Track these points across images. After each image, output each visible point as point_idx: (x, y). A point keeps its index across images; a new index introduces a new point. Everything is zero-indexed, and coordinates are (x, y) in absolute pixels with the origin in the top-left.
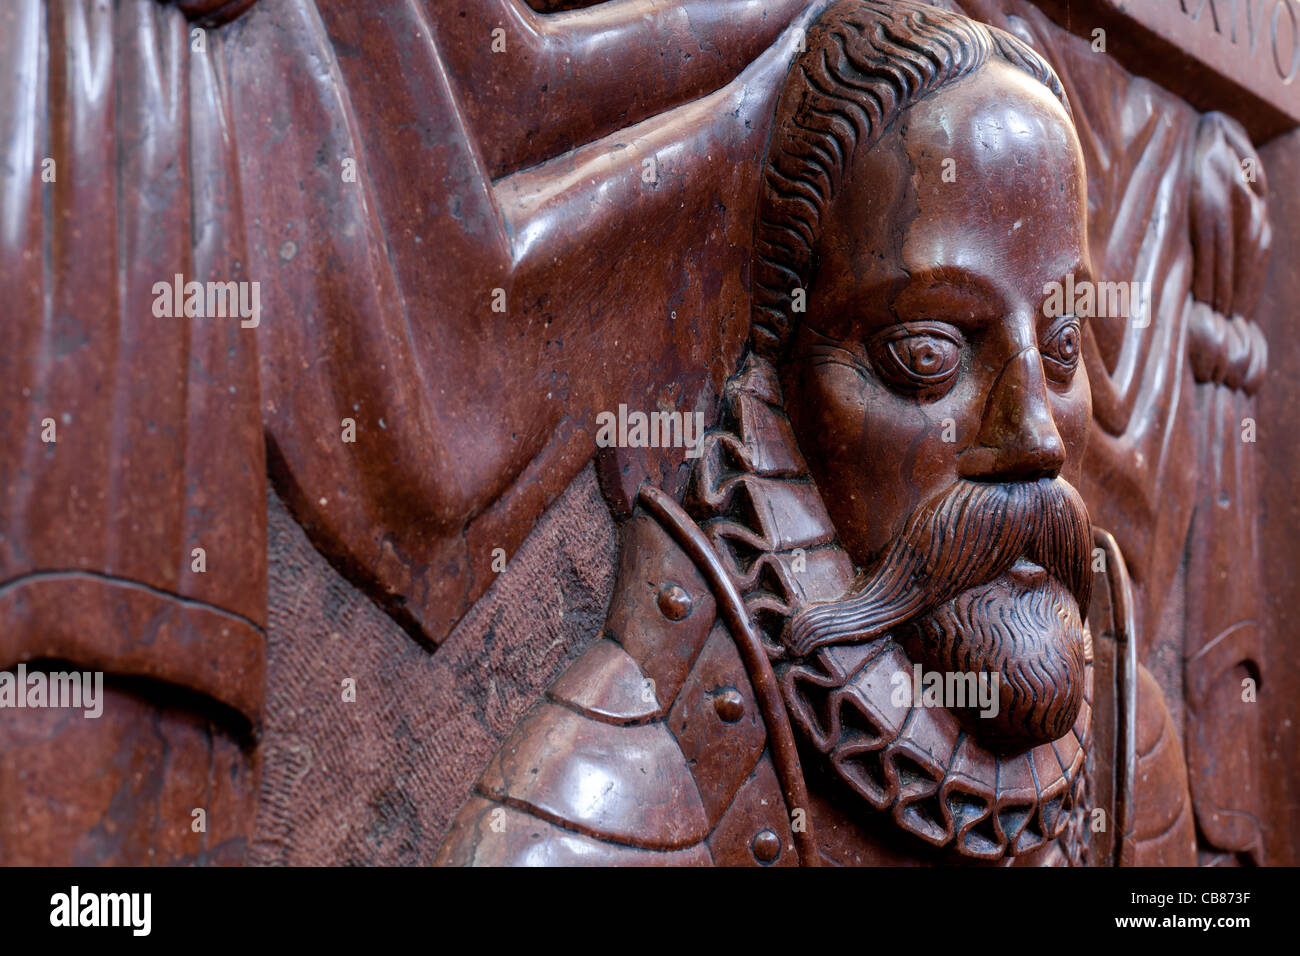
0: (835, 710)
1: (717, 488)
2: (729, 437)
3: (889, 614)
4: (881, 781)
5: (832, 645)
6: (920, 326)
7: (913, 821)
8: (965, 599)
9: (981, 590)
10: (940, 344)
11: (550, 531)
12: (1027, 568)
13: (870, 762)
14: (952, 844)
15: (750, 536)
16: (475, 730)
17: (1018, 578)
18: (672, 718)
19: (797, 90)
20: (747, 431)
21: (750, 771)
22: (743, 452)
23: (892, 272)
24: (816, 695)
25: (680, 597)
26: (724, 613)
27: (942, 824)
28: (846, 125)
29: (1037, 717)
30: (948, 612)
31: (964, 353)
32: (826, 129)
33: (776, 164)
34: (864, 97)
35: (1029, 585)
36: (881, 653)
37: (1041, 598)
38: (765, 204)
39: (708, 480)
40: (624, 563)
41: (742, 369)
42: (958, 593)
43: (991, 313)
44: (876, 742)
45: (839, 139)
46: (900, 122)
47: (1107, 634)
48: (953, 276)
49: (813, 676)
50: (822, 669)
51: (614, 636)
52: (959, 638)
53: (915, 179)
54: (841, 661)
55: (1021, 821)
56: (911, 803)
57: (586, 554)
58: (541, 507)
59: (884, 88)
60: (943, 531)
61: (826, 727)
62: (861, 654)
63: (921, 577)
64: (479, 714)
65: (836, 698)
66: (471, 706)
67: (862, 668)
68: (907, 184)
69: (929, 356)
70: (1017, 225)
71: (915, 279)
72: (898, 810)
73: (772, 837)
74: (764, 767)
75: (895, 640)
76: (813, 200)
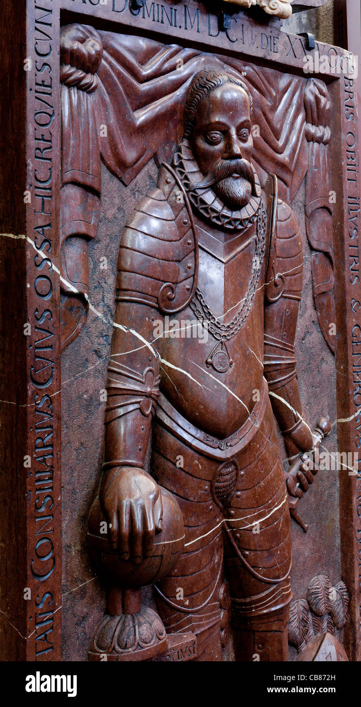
0: (198, 200)
1: (177, 162)
2: (179, 153)
3: (209, 184)
4: (208, 213)
5: (197, 189)
6: (213, 132)
7: (214, 220)
8: (223, 181)
9: (226, 179)
10: (217, 135)
11: (146, 169)
12: (236, 175)
13: (206, 209)
14: (223, 225)
15: (183, 170)
16: (134, 200)
17: (234, 177)
18: (168, 200)
19: (190, 90)
20: (183, 152)
21: (182, 209)
22: (182, 156)
23: (207, 122)
24: (195, 198)
25: (169, 180)
26: (177, 183)
27: (221, 221)
28: (198, 96)
29: (238, 202)
30: (220, 183)
31: (222, 137)
32: (195, 97)
33: (187, 104)
34: (202, 91)
35: (237, 178)
36: (208, 191)
37: (239, 181)
38: (185, 111)
39: (175, 161)
40: (160, 175)
41: (182, 141)
42: (222, 179)
43: (226, 129)
44: (206, 206)
45: (197, 99)
46: (208, 95)
47: (272, 194)
48: (219, 123)
49: (194, 194)
50: (196, 193)
51: (158, 187)
52: (222, 188)
53: (211, 106)
54: (200, 192)
55: (238, 222)
56: (214, 217)
57: (153, 173)
58: (144, 165)
59: (205, 89)
60: (218, 169)
61: (197, 203)
62: (204, 191)
63: (214, 177)
64: (134, 198)
65: (199, 198)
66: (133, 196)
67: (204, 193)
68: (210, 107)
69: (215, 137)
70: (231, 113)
71: (211, 124)
72: (211, 218)
73: (186, 221)
74: (185, 209)
75: (211, 189)
76: (193, 110)
